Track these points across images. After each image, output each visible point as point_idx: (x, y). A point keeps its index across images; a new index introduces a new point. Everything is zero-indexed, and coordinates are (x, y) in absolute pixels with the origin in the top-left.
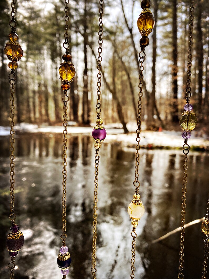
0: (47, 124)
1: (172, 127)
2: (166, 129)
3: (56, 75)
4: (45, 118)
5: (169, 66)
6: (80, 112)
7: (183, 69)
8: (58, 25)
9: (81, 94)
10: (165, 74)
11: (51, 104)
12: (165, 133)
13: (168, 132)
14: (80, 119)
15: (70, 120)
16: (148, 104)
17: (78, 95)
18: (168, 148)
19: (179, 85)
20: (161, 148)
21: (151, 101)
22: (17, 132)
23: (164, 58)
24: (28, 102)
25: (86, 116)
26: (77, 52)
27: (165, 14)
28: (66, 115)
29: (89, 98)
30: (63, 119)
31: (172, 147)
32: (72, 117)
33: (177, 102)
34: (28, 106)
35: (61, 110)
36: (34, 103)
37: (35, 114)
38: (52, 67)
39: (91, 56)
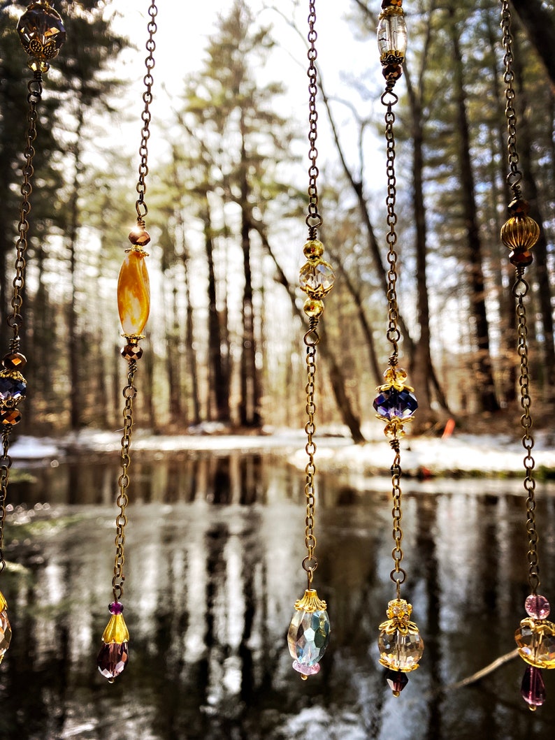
0: (148, 431)
1: (481, 425)
2: (468, 431)
3: (175, 309)
4: (142, 416)
5: (459, 274)
6: (235, 399)
7: (498, 281)
8: (178, 186)
9: (237, 353)
10: (453, 292)
11: (161, 381)
12: (466, 441)
13: (472, 438)
14: (235, 414)
15: (209, 419)
16: (412, 367)
17: (229, 356)
18: (476, 475)
19: (492, 322)
20: (457, 475)
21: (418, 358)
22: (70, 451)
23: (447, 256)
24: (101, 376)
25: (250, 408)
26: (226, 250)
27: (441, 153)
28: (197, 406)
29: (259, 363)
30: (191, 416)
31: (486, 471)
32: (214, 413)
33: (487, 357)
34: (102, 386)
35: (187, 395)
36: (116, 378)
37: (117, 406)
38: (163, 290)
39: (261, 257)
